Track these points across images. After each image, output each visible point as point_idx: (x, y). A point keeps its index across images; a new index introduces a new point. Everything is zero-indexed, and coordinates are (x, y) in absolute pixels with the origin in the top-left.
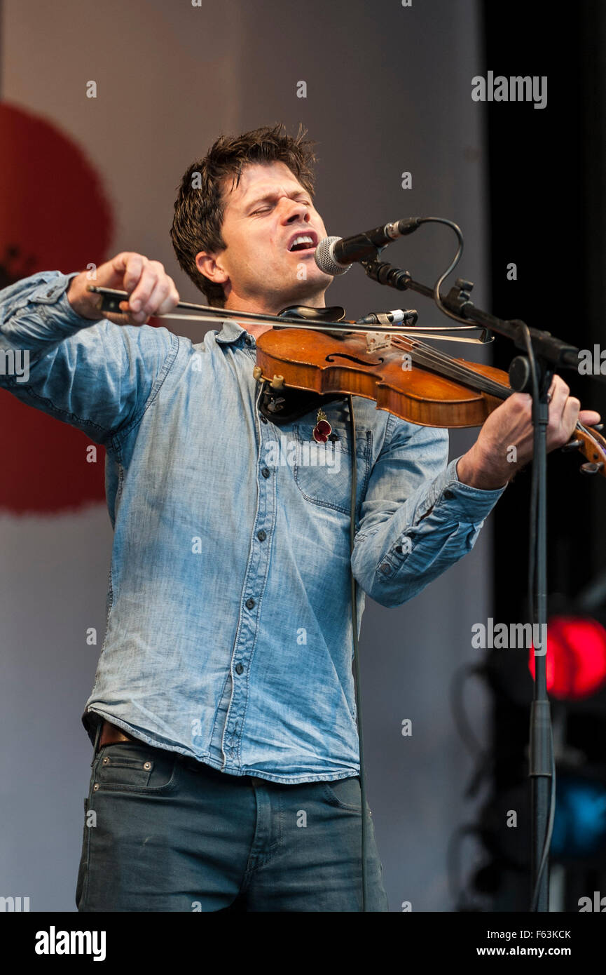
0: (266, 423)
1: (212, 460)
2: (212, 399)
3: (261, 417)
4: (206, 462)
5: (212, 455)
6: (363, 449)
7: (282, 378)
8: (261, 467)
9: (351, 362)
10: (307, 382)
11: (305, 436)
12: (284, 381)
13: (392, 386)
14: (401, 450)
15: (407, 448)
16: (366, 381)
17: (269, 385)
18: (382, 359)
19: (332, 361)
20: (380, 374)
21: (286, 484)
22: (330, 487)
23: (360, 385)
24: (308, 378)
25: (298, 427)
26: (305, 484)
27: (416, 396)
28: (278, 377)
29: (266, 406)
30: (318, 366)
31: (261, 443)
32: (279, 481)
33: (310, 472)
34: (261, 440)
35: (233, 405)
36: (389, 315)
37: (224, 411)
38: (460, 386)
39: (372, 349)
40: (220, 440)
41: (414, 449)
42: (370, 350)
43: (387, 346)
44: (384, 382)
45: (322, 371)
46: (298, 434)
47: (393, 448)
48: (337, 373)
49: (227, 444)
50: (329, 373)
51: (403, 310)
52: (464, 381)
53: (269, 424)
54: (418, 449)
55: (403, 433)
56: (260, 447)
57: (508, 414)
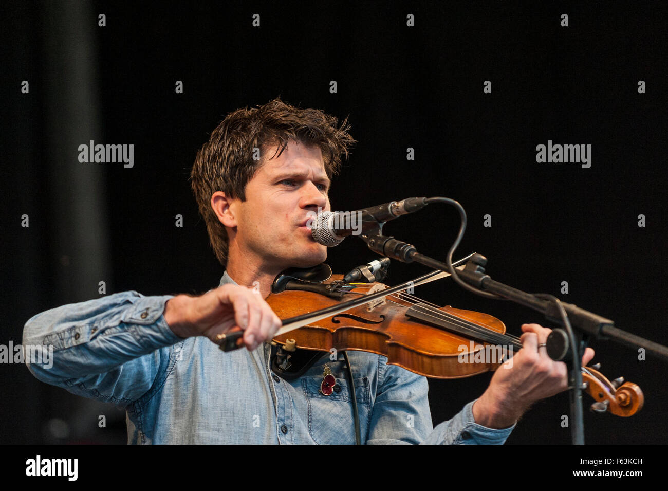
0: (278, 381)
1: (234, 421)
2: (224, 364)
3: (274, 377)
4: (229, 422)
5: (234, 416)
6: (362, 396)
7: (294, 341)
8: (280, 425)
9: (356, 322)
10: (318, 343)
11: (313, 388)
12: (296, 344)
13: (402, 344)
14: (394, 390)
15: (398, 388)
16: (372, 339)
17: (281, 348)
18: (382, 316)
19: (338, 322)
20: (386, 332)
21: (302, 438)
22: (340, 435)
23: (367, 342)
24: (319, 339)
25: (306, 380)
26: (319, 434)
27: (427, 353)
28: (290, 341)
29: (277, 366)
30: (328, 329)
31: (277, 403)
32: (296, 435)
33: (322, 423)
34: (277, 400)
35: (244, 368)
36: (369, 267)
37: (238, 374)
38: (463, 338)
39: (371, 307)
40: (239, 402)
41: (404, 388)
42: (370, 309)
43: (383, 302)
44: (393, 340)
45: (333, 333)
46: (307, 387)
47: (386, 389)
48: (345, 333)
49: (245, 405)
50: (338, 334)
51: (379, 260)
52: (466, 333)
53: (283, 382)
54: (407, 387)
55: (393, 375)
56: (277, 406)
57: (520, 368)
